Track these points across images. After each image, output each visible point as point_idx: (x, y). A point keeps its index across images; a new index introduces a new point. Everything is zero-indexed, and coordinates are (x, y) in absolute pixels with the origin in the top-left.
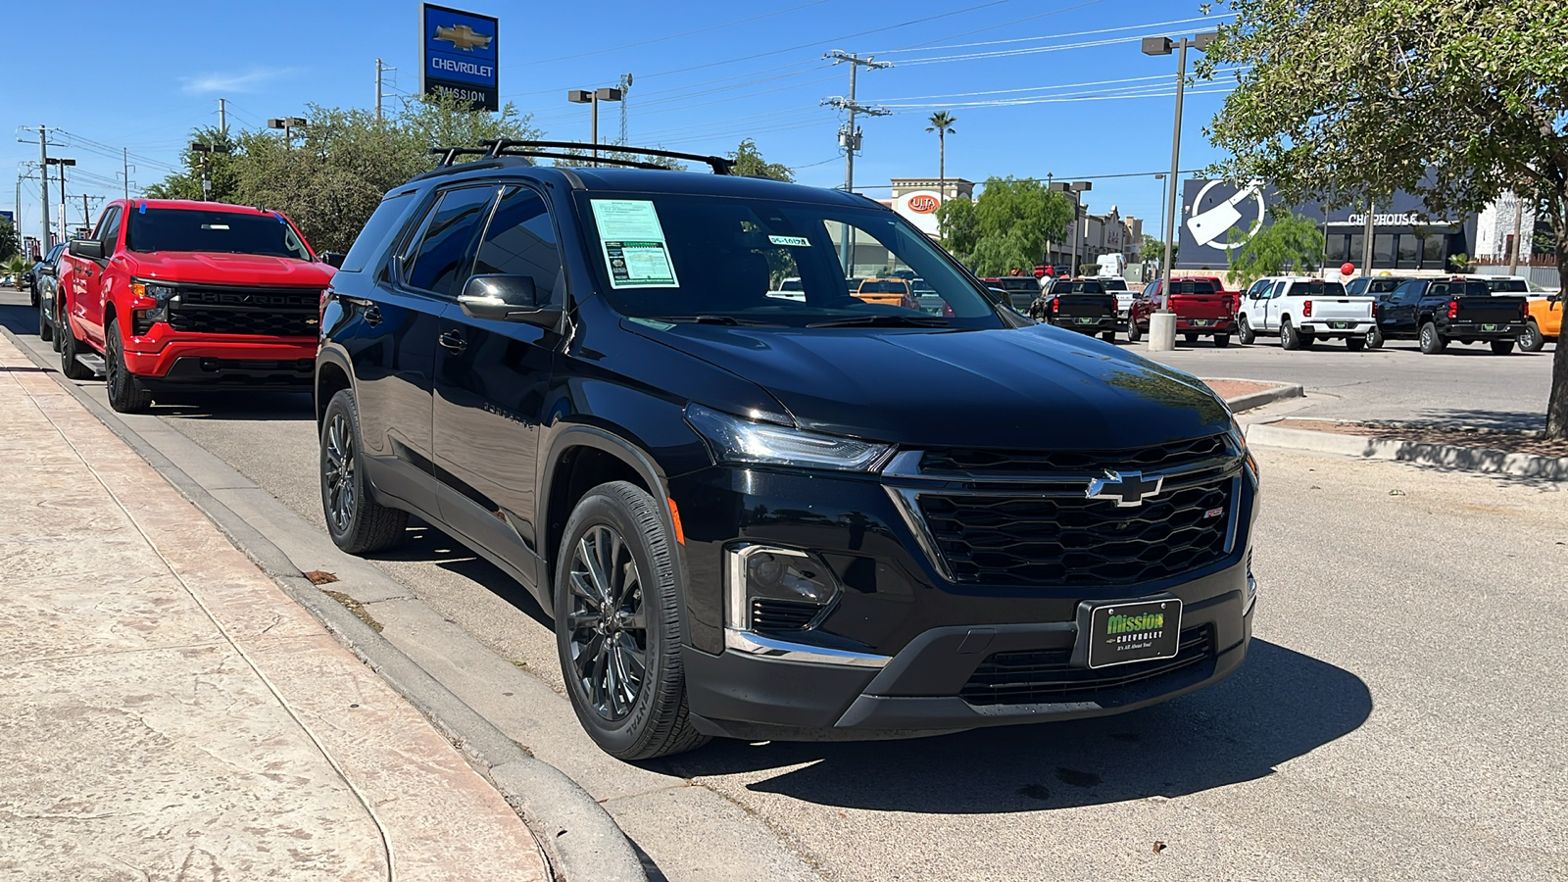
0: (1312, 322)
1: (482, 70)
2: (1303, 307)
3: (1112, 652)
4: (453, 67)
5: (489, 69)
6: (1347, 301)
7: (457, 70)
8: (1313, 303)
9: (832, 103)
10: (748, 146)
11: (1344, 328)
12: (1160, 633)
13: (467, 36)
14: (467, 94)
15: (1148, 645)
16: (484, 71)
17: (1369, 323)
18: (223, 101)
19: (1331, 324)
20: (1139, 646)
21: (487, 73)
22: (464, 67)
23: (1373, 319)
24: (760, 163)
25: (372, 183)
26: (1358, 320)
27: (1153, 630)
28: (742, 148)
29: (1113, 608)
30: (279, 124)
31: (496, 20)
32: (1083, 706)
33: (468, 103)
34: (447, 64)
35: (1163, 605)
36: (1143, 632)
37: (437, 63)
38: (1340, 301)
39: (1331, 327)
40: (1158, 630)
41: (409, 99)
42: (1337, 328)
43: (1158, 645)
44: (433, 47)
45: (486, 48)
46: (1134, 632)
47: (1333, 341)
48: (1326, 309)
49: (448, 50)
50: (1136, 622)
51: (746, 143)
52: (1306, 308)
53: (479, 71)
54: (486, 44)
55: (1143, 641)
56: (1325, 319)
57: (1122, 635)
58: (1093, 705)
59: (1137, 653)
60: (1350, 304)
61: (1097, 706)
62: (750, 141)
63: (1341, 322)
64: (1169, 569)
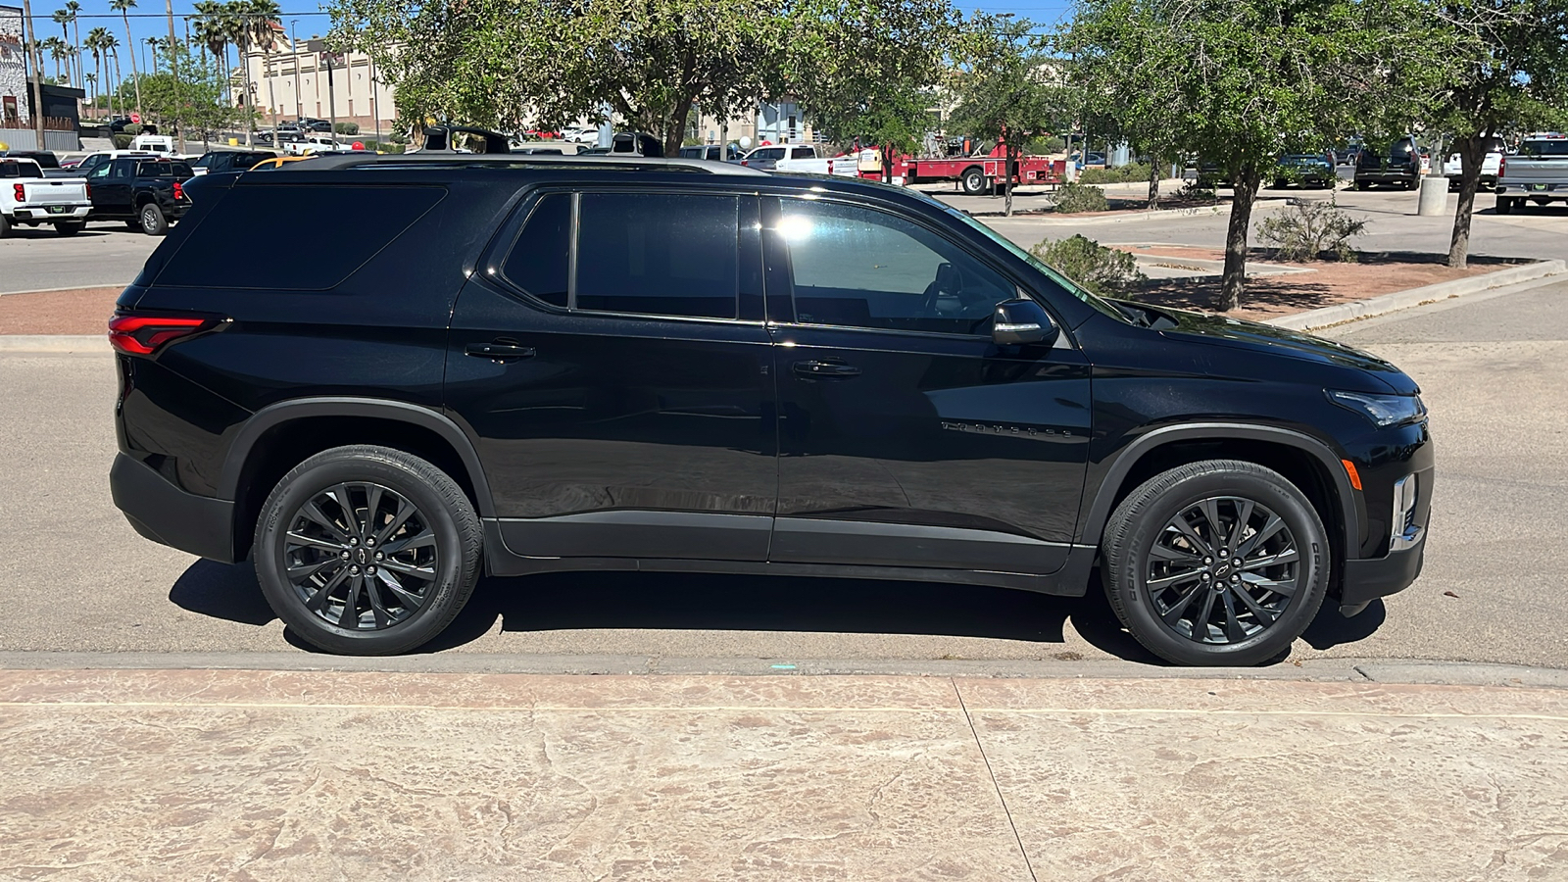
0: (27, 207)
2: (15, 191)
6: (60, 184)
8: (25, 186)
11: (62, 212)
17: (85, 205)
19: (48, 209)
23: (89, 202)
26: (74, 203)
38: (53, 184)
39: (49, 212)
42: (54, 212)
47: (43, 226)
48: (40, 192)
52: (17, 191)
56: (41, 203)
60: (64, 186)
63: (58, 206)
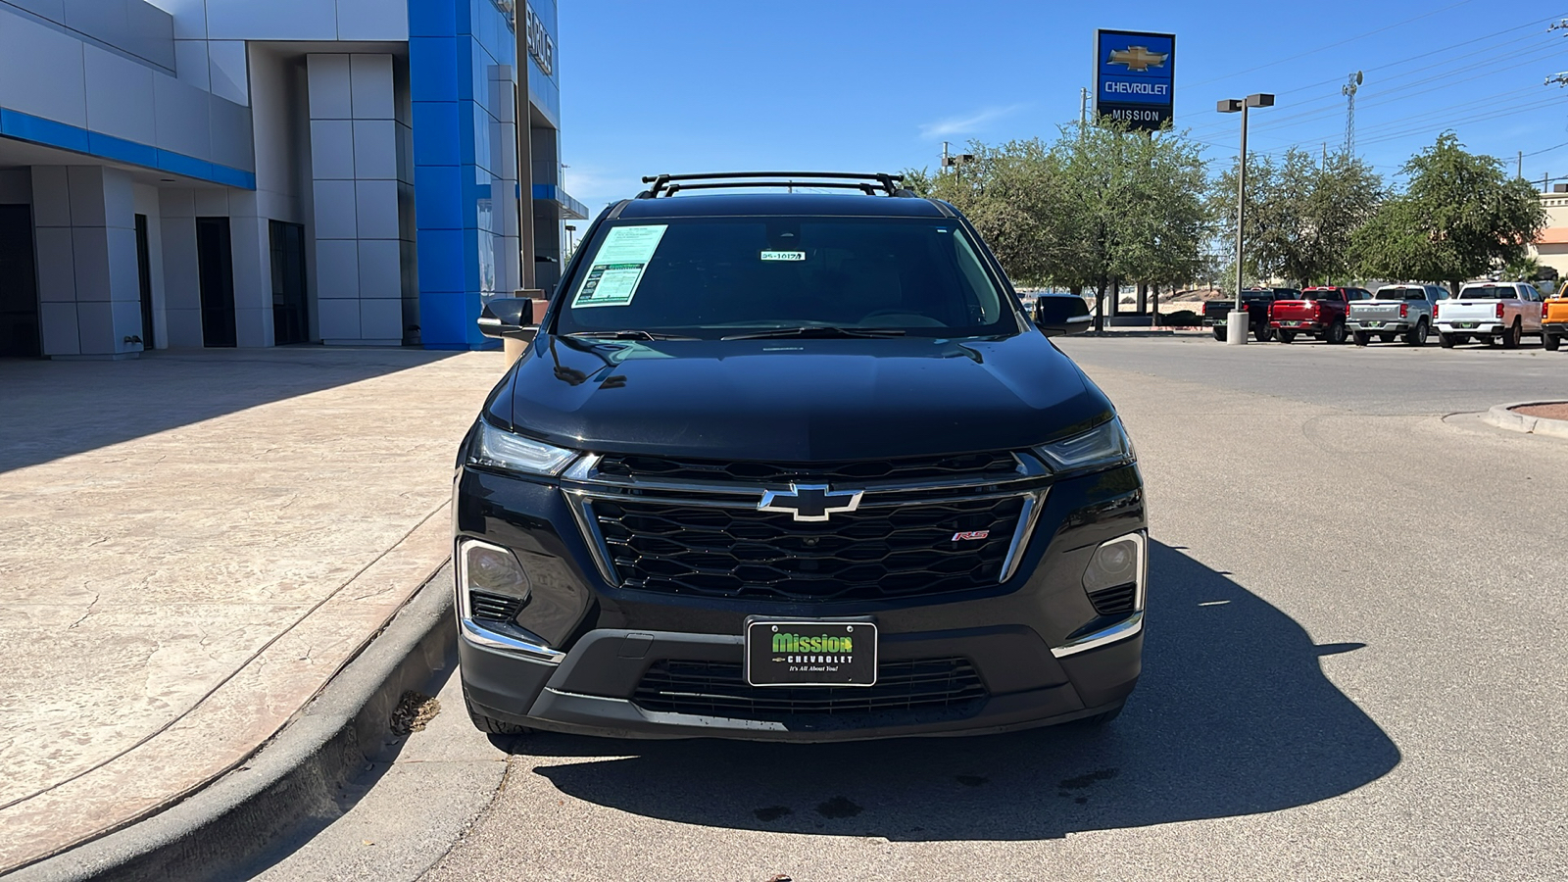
1: (1156, 89)
3: (783, 671)
4: (1126, 89)
5: (1164, 86)
7: (1130, 92)
9: (1559, 80)
10: (1447, 138)
12: (850, 658)
13: (1142, 56)
14: (1140, 115)
15: (834, 669)
16: (1159, 89)
18: (946, 143)
20: (820, 669)
21: (1162, 91)
22: (1137, 88)
24: (1461, 155)
25: (1023, 210)
27: (839, 654)
28: (1440, 142)
29: (777, 625)
30: (951, 162)
31: (1172, 37)
32: (766, 726)
33: (1125, 124)
34: (1120, 87)
35: (849, 628)
36: (825, 655)
37: (1110, 87)
40: (846, 654)
41: (1067, 126)
43: (845, 671)
44: (1106, 71)
45: (1162, 66)
46: (810, 654)
49: (1123, 72)
50: (813, 642)
51: (1445, 135)
53: (1153, 90)
54: (1162, 62)
55: (825, 664)
57: (794, 655)
58: (779, 726)
59: (817, 676)
61: (784, 728)
62: (1451, 132)
64: (884, 592)
